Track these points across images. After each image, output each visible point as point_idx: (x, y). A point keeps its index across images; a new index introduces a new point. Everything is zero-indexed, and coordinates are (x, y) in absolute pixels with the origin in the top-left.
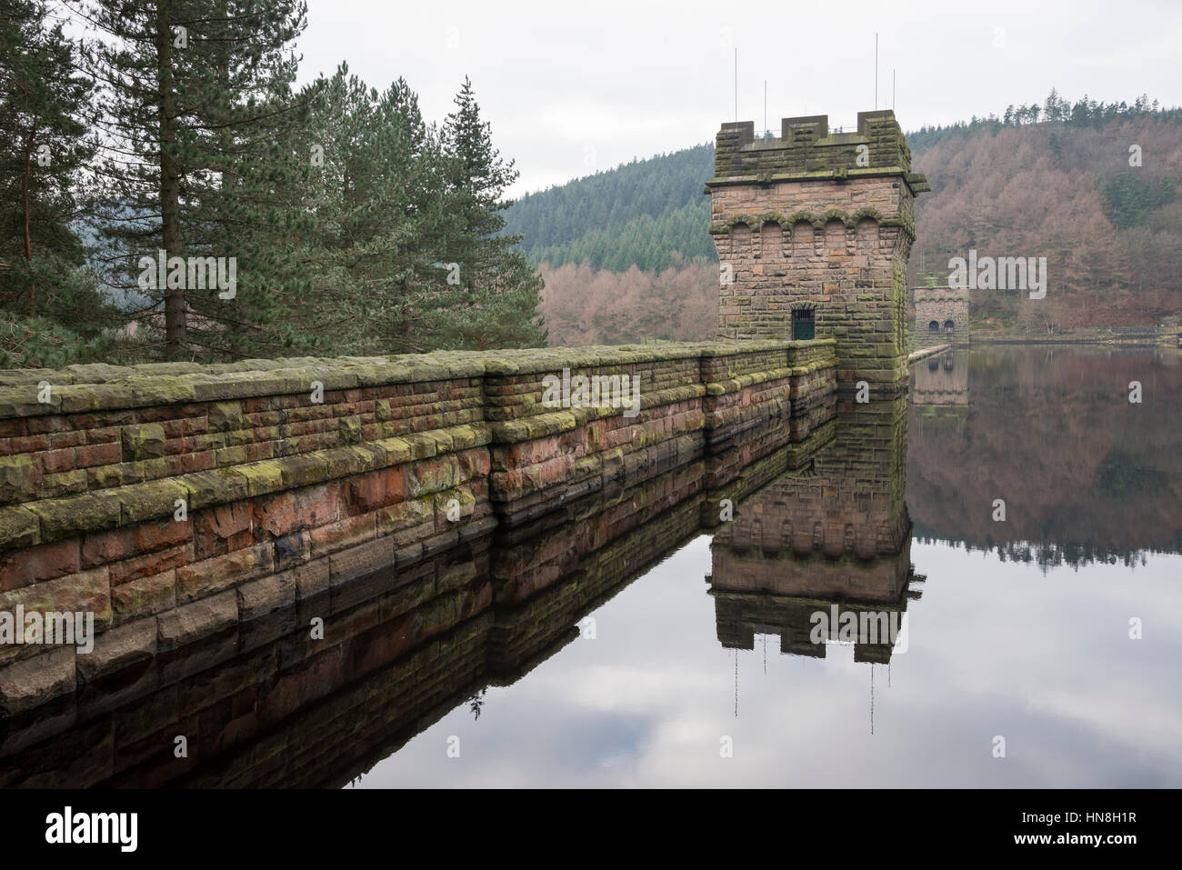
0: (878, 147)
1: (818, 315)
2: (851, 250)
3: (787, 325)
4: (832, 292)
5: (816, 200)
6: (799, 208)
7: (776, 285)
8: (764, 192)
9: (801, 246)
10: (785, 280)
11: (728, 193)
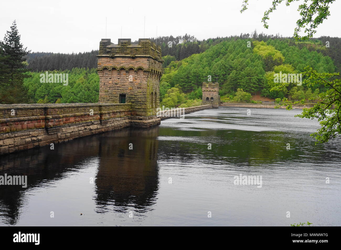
0: (144, 49)
1: (126, 96)
2: (136, 78)
3: (118, 98)
4: (131, 90)
5: (127, 63)
6: (122, 65)
7: (115, 87)
8: (112, 60)
9: (122, 76)
10: (118, 85)
11: (102, 59)
